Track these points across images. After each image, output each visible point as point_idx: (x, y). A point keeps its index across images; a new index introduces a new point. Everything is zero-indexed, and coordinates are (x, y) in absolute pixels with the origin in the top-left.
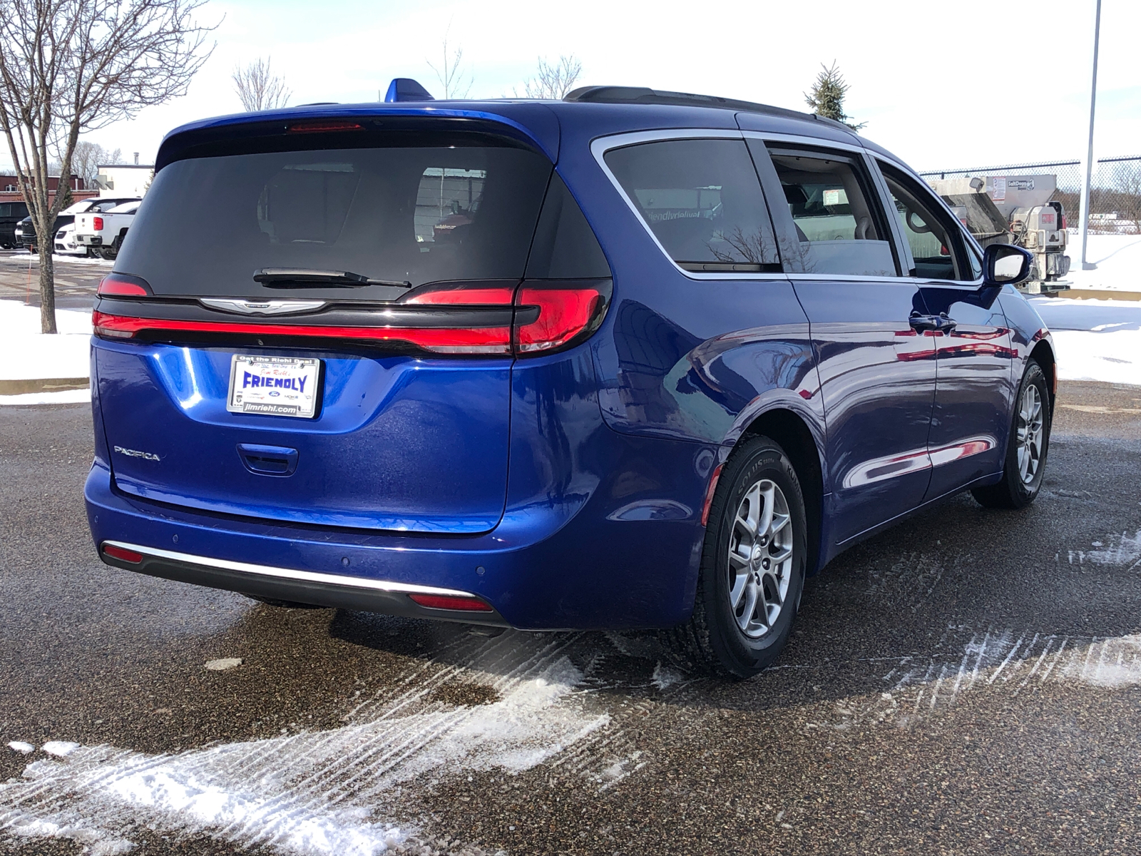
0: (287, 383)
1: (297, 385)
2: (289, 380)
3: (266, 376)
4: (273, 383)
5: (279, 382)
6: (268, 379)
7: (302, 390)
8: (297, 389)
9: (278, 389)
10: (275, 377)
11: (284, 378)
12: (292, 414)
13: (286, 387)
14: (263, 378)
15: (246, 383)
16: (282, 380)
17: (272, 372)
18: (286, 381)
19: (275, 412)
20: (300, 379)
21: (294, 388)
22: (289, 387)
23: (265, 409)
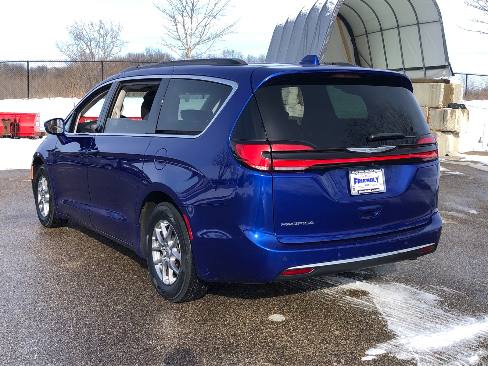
0: (371, 180)
1: (376, 180)
2: (372, 179)
3: (363, 178)
4: (366, 181)
5: (368, 180)
6: (364, 179)
7: (378, 182)
8: (375, 182)
9: (368, 183)
10: (366, 178)
11: (370, 178)
12: (378, 191)
13: (371, 181)
14: (362, 179)
15: (355, 182)
16: (369, 179)
17: (365, 176)
18: (371, 179)
19: (371, 192)
20: (376, 177)
21: (374, 181)
22: (372, 181)
23: (367, 191)
